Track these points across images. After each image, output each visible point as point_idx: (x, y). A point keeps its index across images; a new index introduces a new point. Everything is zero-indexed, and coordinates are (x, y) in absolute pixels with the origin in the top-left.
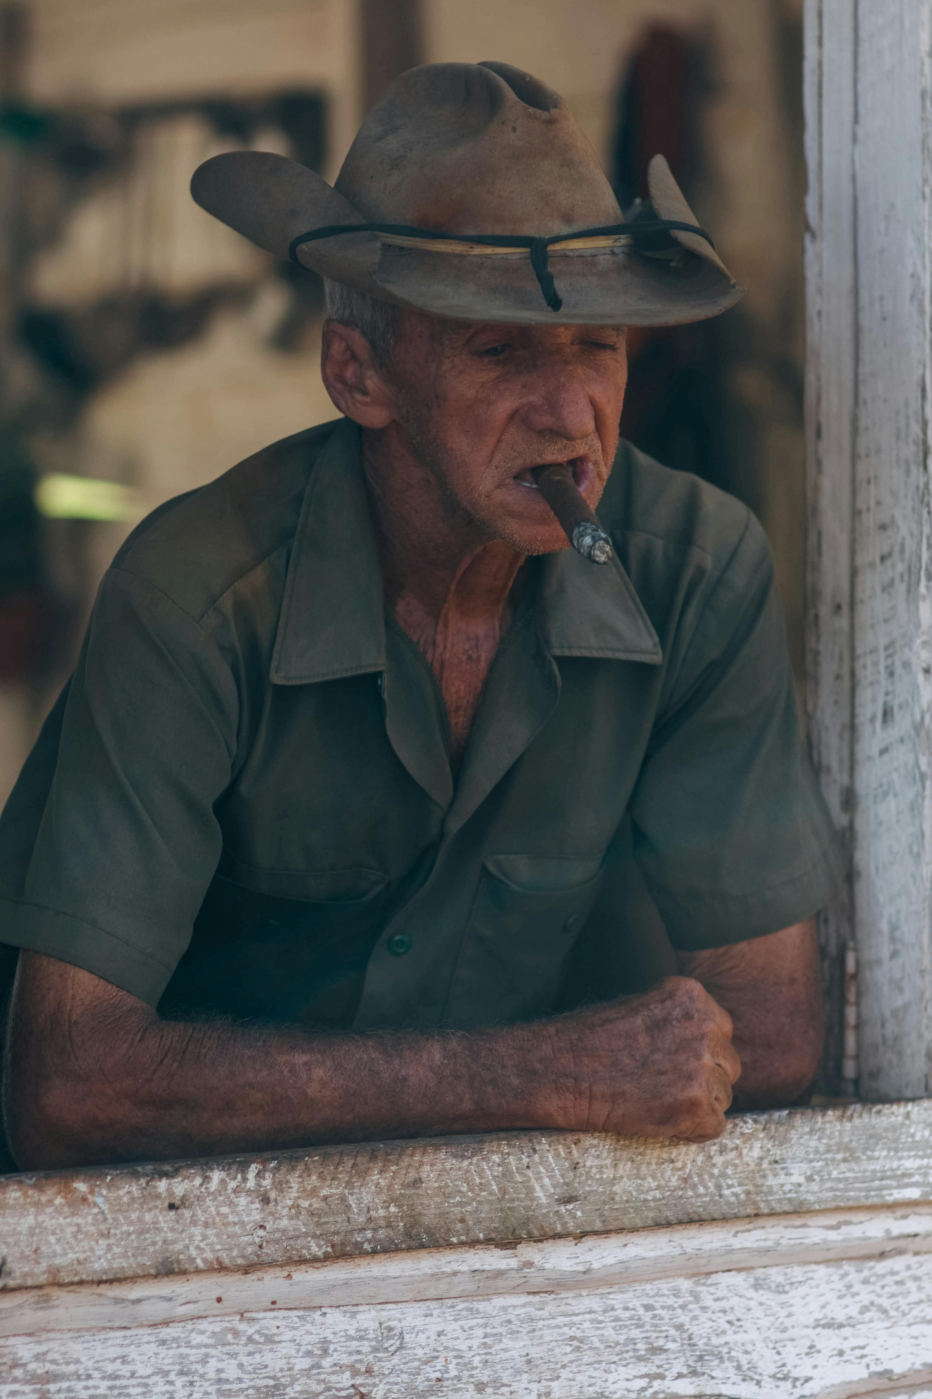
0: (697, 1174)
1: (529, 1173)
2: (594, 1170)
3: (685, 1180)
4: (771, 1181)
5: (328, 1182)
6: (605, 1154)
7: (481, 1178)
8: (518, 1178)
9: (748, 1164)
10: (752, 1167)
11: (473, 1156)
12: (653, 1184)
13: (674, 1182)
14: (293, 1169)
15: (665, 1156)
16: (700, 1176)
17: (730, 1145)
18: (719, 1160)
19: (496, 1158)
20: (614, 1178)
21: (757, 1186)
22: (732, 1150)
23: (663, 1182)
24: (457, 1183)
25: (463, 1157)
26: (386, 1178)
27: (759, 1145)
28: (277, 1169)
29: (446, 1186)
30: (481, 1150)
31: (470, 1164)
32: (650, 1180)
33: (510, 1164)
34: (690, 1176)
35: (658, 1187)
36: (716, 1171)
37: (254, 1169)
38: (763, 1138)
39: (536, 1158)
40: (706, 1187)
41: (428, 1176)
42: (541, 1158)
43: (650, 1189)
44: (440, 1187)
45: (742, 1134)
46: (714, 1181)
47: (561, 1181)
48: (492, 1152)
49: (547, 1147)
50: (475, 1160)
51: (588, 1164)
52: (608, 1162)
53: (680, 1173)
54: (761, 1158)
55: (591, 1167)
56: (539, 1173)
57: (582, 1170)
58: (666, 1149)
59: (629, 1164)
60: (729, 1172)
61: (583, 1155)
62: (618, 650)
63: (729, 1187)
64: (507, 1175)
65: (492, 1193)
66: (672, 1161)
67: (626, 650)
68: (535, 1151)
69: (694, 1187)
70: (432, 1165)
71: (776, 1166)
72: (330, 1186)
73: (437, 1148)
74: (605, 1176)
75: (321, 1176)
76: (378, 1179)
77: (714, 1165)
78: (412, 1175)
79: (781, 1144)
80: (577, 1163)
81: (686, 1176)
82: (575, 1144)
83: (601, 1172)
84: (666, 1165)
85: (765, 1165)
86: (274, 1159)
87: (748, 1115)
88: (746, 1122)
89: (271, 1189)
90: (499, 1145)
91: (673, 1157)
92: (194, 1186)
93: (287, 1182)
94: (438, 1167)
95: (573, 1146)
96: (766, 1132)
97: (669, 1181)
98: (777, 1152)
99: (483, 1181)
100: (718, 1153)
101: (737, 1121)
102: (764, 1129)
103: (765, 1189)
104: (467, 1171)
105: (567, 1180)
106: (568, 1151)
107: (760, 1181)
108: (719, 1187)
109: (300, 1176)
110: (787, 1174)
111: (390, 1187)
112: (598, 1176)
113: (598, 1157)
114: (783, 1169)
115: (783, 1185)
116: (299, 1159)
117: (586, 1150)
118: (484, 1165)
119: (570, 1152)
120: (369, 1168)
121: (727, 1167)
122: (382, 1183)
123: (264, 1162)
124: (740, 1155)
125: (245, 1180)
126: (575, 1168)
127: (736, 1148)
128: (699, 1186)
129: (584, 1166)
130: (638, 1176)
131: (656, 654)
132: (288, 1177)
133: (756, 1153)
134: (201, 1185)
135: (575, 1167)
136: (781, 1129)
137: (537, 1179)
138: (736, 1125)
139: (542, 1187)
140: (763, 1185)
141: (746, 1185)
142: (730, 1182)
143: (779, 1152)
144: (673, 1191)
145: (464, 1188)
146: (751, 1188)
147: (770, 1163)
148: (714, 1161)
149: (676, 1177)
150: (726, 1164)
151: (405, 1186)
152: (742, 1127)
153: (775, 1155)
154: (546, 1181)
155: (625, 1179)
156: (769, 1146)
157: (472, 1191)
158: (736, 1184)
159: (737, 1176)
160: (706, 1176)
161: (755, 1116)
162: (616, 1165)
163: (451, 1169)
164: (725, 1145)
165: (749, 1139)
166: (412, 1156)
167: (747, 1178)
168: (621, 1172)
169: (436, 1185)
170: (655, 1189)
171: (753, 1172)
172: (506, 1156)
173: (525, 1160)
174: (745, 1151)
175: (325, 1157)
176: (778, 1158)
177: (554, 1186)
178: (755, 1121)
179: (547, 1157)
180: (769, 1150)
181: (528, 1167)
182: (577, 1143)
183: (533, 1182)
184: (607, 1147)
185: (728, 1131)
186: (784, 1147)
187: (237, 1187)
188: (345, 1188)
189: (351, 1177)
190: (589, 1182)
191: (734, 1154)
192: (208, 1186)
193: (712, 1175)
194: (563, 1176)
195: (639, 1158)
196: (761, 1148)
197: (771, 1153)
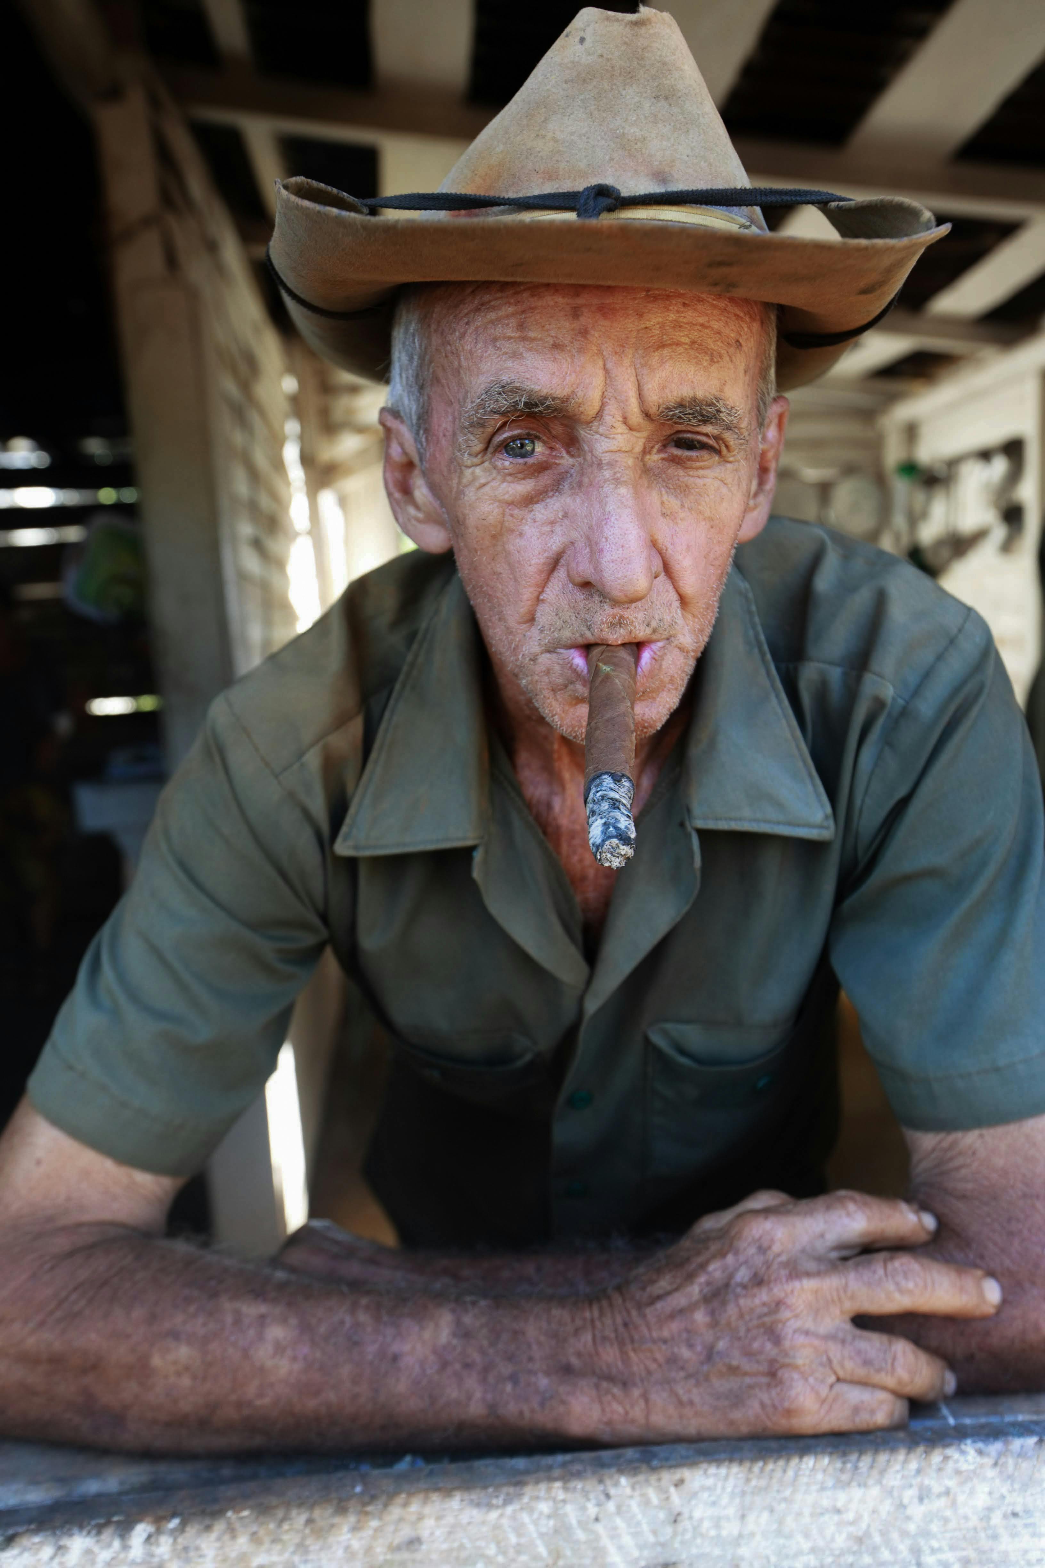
0: (880, 1531)
1: (599, 1528)
2: (706, 1524)
3: (860, 1540)
4: (1006, 1544)
5: (266, 1545)
6: (725, 1500)
7: (519, 1535)
8: (580, 1535)
9: (966, 1518)
10: (974, 1521)
11: (506, 1503)
12: (806, 1546)
13: (841, 1542)
14: (208, 1528)
15: (826, 1503)
16: (883, 1533)
17: (937, 1488)
18: (917, 1511)
19: (544, 1507)
20: (740, 1536)
21: (982, 1552)
22: (939, 1496)
23: (821, 1543)
24: (479, 1543)
25: (490, 1506)
26: (361, 1538)
27: (987, 1490)
28: (182, 1528)
29: (462, 1547)
30: (520, 1496)
31: (502, 1515)
32: (800, 1538)
33: (566, 1515)
34: (867, 1534)
35: (813, 1550)
36: (912, 1527)
37: (141, 1530)
38: (993, 1478)
39: (611, 1506)
40: (893, 1551)
41: (432, 1534)
42: (619, 1508)
43: (799, 1553)
44: (451, 1550)
45: (958, 1472)
46: (908, 1542)
47: (651, 1539)
48: (537, 1498)
49: (628, 1491)
50: (509, 1509)
51: (697, 1514)
52: (731, 1511)
53: (851, 1529)
54: (990, 1509)
55: (701, 1520)
56: (615, 1528)
57: (686, 1524)
58: (829, 1493)
59: (765, 1515)
60: (934, 1528)
61: (689, 1501)
62: (778, 823)
63: (933, 1551)
64: (562, 1530)
65: (536, 1557)
66: (838, 1511)
67: (789, 824)
68: (608, 1496)
69: (874, 1550)
70: (439, 1518)
71: (1014, 1521)
72: (268, 1551)
73: (448, 1493)
74: (724, 1533)
75: (255, 1538)
76: (349, 1539)
77: (908, 1518)
78: (406, 1532)
79: (1025, 1487)
80: (679, 1514)
81: (860, 1534)
82: (676, 1485)
83: (717, 1526)
84: (826, 1517)
85: (996, 1519)
86: (174, 1515)
87: (969, 1441)
88: (963, 1452)
89: (171, 1560)
90: (549, 1490)
91: (839, 1504)
92: (39, 1560)
93: (197, 1549)
94: (450, 1520)
95: (672, 1489)
96: (998, 1469)
97: (833, 1539)
98: (1017, 1501)
99: (523, 1541)
100: (916, 1500)
101: (950, 1451)
102: (996, 1464)
103: (995, 1556)
104: (497, 1527)
105: (662, 1539)
106: (664, 1496)
107: (985, 1544)
108: (916, 1551)
109: (219, 1539)
110: (1033, 1535)
111: (369, 1550)
112: (713, 1533)
113: (714, 1504)
114: (1026, 1526)
115: (1026, 1552)
116: (218, 1514)
117: (695, 1495)
118: (525, 1517)
119: (667, 1499)
120: (333, 1526)
121: (931, 1521)
122: (356, 1544)
123: (159, 1521)
124: (954, 1504)
125: (126, 1547)
126: (675, 1521)
127: (947, 1492)
128: (883, 1549)
129: (691, 1518)
130: (779, 1533)
131: (827, 828)
132: (198, 1542)
133: (981, 1499)
134: (52, 1558)
135: (676, 1519)
136: (1025, 1465)
137: (612, 1537)
138: (946, 1458)
139: (620, 1548)
140: (992, 1550)
141: (964, 1549)
142: (935, 1544)
143: (1020, 1500)
144: (839, 1556)
145: (492, 1550)
146: (972, 1554)
147: (1005, 1516)
148: (909, 1511)
149: (844, 1536)
150: (929, 1518)
151: (395, 1549)
152: (957, 1461)
153: (1014, 1504)
154: (627, 1540)
155: (758, 1537)
156: (1004, 1491)
157: (505, 1553)
158: (946, 1548)
159: (948, 1535)
160: (895, 1535)
161: (980, 1445)
162: (743, 1517)
163: (469, 1523)
164: (929, 1489)
165: (968, 1479)
166: (406, 1505)
167: (964, 1538)
168: (751, 1526)
169: (445, 1546)
170: (808, 1554)
171: (975, 1529)
172: (561, 1505)
173: (592, 1510)
174: (961, 1498)
175: (263, 1511)
176: (1018, 1509)
177: (641, 1547)
178: (980, 1452)
179: (629, 1506)
180: (1003, 1497)
181: (597, 1519)
182: (679, 1484)
183: (605, 1541)
184: (729, 1490)
185: (934, 1467)
186: (1028, 1493)
187: (113, 1559)
188: (294, 1553)
189: (304, 1538)
190: (699, 1541)
191: (943, 1502)
192: (64, 1559)
193: (904, 1534)
194: (655, 1533)
195: (783, 1505)
196: (990, 1493)
197: (1007, 1501)
